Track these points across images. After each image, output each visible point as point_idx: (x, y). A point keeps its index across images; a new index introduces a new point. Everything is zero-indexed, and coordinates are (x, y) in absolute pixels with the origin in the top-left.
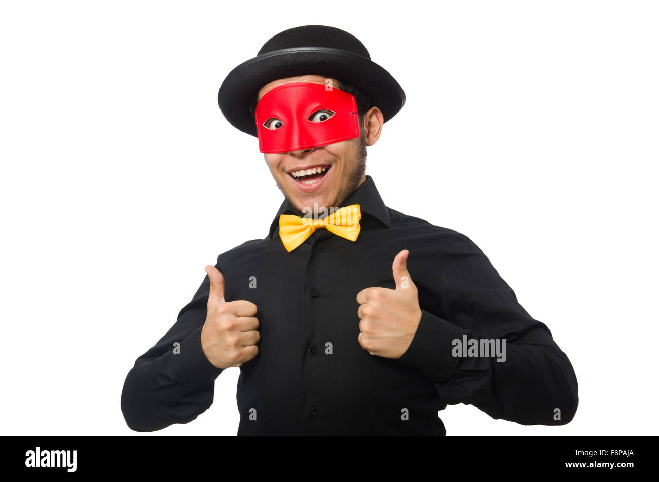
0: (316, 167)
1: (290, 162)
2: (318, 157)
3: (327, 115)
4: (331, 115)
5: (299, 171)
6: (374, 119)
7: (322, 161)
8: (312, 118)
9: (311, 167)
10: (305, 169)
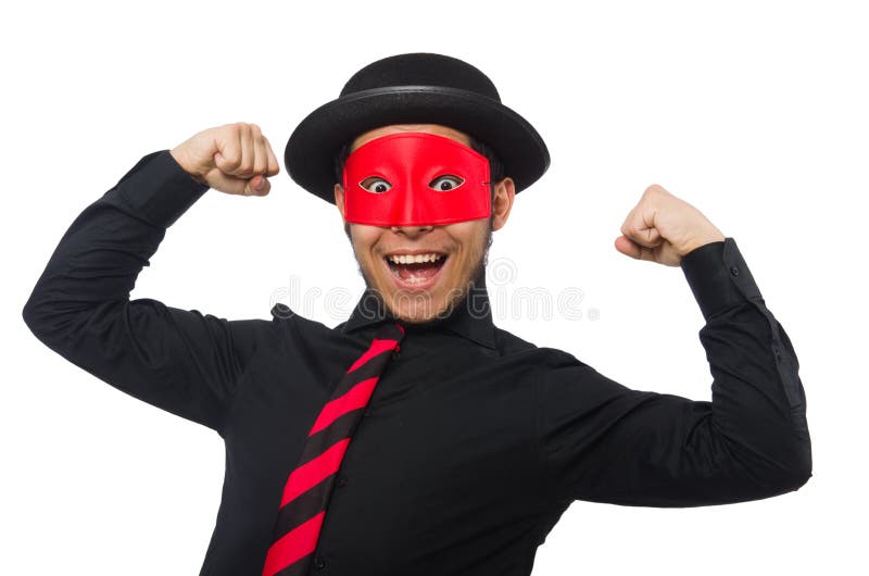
0: (430, 253)
1: (392, 242)
2: (435, 240)
3: (453, 183)
4: (458, 183)
5: (405, 255)
6: (504, 195)
7: (438, 247)
8: (433, 183)
9: (424, 253)
10: (415, 254)
